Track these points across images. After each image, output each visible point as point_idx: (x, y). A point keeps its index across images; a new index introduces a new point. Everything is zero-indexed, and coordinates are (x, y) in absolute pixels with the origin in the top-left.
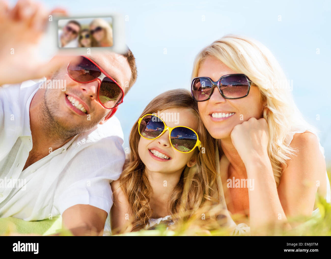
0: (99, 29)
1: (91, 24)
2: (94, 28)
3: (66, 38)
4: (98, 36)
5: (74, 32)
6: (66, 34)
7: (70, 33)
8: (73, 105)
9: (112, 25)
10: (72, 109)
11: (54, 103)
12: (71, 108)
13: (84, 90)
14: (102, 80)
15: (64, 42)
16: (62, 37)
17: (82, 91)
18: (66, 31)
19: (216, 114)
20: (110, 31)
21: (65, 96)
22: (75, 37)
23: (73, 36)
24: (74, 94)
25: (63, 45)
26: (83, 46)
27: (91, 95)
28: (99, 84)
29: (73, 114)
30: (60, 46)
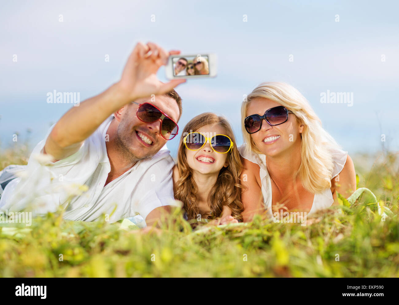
0: (199, 63)
1: (194, 60)
2: (196, 62)
3: (178, 69)
4: (199, 67)
5: (183, 65)
6: (178, 67)
7: (181, 66)
8: (143, 140)
9: (208, 60)
10: (142, 144)
11: (128, 138)
12: (142, 142)
13: (150, 128)
14: (163, 120)
15: (177, 71)
16: (176, 69)
17: (149, 129)
18: (178, 65)
19: (268, 138)
20: (206, 64)
21: (135, 132)
22: (184, 68)
23: (183, 68)
24: (143, 131)
25: (176, 74)
26: (189, 75)
27: (156, 132)
28: (161, 123)
29: (142, 147)
30: (175, 75)
